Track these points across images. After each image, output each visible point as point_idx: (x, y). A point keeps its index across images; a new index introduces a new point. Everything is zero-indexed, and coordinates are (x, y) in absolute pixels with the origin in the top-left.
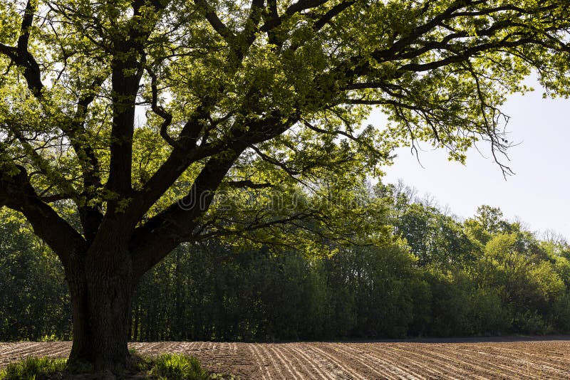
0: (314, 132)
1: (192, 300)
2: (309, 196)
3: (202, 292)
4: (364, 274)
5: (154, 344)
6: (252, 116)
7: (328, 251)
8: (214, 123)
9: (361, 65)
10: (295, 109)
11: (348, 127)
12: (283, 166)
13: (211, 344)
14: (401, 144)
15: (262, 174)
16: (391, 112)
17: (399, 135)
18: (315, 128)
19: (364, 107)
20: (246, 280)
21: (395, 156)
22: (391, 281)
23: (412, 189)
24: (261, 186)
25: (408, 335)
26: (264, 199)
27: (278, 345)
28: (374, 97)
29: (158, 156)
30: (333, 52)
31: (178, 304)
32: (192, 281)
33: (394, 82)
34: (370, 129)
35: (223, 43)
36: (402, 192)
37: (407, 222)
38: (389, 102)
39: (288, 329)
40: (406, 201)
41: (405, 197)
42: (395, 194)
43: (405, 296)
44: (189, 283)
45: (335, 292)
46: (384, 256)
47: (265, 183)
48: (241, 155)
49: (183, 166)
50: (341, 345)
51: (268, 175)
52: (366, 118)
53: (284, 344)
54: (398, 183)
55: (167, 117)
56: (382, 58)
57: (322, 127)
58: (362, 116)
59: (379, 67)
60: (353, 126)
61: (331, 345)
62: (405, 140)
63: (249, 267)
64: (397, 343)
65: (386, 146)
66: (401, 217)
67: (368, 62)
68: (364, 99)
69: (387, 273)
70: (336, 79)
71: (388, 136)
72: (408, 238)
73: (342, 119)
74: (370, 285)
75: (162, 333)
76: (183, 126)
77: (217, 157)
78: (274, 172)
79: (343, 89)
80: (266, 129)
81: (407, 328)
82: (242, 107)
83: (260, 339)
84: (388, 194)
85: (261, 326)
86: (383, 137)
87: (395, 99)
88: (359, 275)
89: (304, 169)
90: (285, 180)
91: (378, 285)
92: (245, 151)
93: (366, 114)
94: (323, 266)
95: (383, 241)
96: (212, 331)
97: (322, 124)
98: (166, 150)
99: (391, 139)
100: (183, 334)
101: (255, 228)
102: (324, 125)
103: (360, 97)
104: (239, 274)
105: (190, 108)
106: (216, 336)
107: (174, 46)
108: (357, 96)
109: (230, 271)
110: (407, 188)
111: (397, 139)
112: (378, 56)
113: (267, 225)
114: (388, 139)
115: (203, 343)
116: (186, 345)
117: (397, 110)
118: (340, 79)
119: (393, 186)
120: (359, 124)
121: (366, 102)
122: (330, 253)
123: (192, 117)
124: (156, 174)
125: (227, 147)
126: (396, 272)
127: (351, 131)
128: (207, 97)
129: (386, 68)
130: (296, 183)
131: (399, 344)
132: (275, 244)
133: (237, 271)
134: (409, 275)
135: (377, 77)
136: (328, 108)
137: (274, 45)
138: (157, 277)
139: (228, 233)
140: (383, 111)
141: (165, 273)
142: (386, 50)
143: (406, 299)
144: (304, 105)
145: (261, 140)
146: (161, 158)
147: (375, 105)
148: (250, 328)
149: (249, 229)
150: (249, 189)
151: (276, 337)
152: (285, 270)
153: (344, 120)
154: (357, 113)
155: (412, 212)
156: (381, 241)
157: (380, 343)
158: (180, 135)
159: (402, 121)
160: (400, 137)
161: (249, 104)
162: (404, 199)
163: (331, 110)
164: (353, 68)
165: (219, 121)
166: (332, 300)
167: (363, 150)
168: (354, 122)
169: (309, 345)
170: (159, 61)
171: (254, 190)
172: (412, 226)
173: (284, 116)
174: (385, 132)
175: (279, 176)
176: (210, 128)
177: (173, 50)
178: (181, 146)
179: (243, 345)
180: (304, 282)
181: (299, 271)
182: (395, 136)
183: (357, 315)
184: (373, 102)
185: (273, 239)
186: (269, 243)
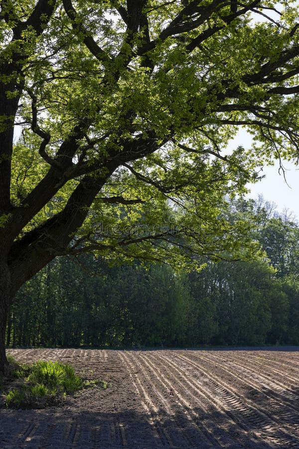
0: (182, 150)
1: (62, 308)
2: (174, 209)
3: (71, 300)
4: (225, 285)
5: (29, 351)
6: (126, 135)
7: (197, 265)
8: (91, 143)
9: (232, 88)
10: (170, 131)
11: (216, 146)
12: (156, 184)
13: (82, 351)
14: (265, 163)
15: (133, 190)
16: (256, 132)
17: (263, 154)
18: (183, 147)
19: (231, 127)
20: (114, 290)
21: (264, 176)
22: (251, 292)
23: (271, 204)
24: (132, 202)
25: (266, 343)
26: (136, 214)
27: (145, 352)
28: (239, 118)
29: (34, 173)
30: (204, 76)
31: (49, 312)
32: (62, 291)
33: (263, 105)
34: (240, 150)
35: (101, 67)
36: (262, 206)
37: (266, 235)
38: (254, 122)
39: (153, 337)
40: (266, 215)
41: (264, 212)
42: (255, 209)
43: (264, 306)
44: (59, 292)
45: (198, 301)
46: (244, 268)
47: (136, 199)
48: (114, 173)
49: (61, 184)
50: (205, 353)
51: (139, 192)
52: (232, 138)
53: (151, 352)
54: (258, 198)
55: (46, 137)
56: (252, 83)
57: (190, 146)
58: (229, 136)
59: (248, 90)
60: (220, 145)
61: (196, 353)
62: (269, 159)
63: (116, 277)
64: (258, 351)
65: (251, 165)
66: (261, 231)
67: (238, 86)
68: (230, 120)
69: (247, 284)
70: (207, 102)
71: (253, 155)
72: (267, 250)
73: (209, 138)
74: (231, 295)
75: (33, 339)
76: (60, 145)
77: (91, 175)
78: (145, 189)
79: (212, 111)
80: (140, 149)
81: (266, 336)
82: (119, 128)
83: (126, 345)
84: (248, 209)
85: (127, 333)
86: (248, 156)
87: (260, 120)
88: (220, 286)
89: (177, 188)
90: (155, 197)
91: (238, 296)
92: (117, 169)
93: (233, 134)
94: (187, 276)
95: (250, 257)
96: (81, 338)
97: (190, 143)
98: (41, 168)
99: (255, 158)
100: (54, 341)
101: (128, 243)
102: (192, 144)
103: (227, 118)
104: (108, 284)
105: (68, 129)
106: (84, 342)
107: (55, 69)
108: (224, 116)
109: (98, 281)
110: (266, 203)
111: (261, 159)
112: (249, 79)
113: (140, 240)
114: (253, 158)
115: (75, 350)
116: (59, 352)
117: (262, 131)
118: (211, 101)
119: (253, 201)
120: (226, 143)
121: (233, 123)
122: (199, 267)
123: (70, 137)
124: (34, 191)
125: (102, 166)
126: (255, 283)
127: (218, 150)
128: (86, 119)
129: (255, 91)
130: (166, 199)
131: (260, 353)
132: (146, 258)
133: (105, 281)
134: (267, 286)
135: (247, 100)
136: (197, 128)
137: (148, 68)
138: (29, 287)
139: (102, 247)
140: (248, 131)
141: (37, 282)
142: (255, 74)
143: (264, 309)
144: (179, 127)
145: (133, 159)
146: (37, 175)
147: (241, 126)
148: (116, 335)
149: (121, 244)
150: (121, 205)
151: (142, 344)
152: (151, 281)
153: (211, 140)
154: (224, 133)
155: (271, 226)
156: (248, 256)
157: (242, 351)
158: (57, 154)
159: (267, 141)
160: (264, 156)
161: (126, 125)
162: (263, 213)
163: (200, 130)
164: (224, 91)
165: (96, 141)
166: (196, 309)
167: (233, 170)
168: (221, 141)
169: (175, 352)
170: (40, 84)
171: (125, 206)
172: (271, 239)
173: (159, 138)
174: (250, 151)
175: (150, 193)
176: (87, 148)
177: (53, 73)
178: (58, 164)
179: (112, 352)
180: (169, 292)
181: (164, 281)
182: (260, 156)
183: (218, 323)
184: (240, 123)
185: (144, 253)
186: (141, 257)
